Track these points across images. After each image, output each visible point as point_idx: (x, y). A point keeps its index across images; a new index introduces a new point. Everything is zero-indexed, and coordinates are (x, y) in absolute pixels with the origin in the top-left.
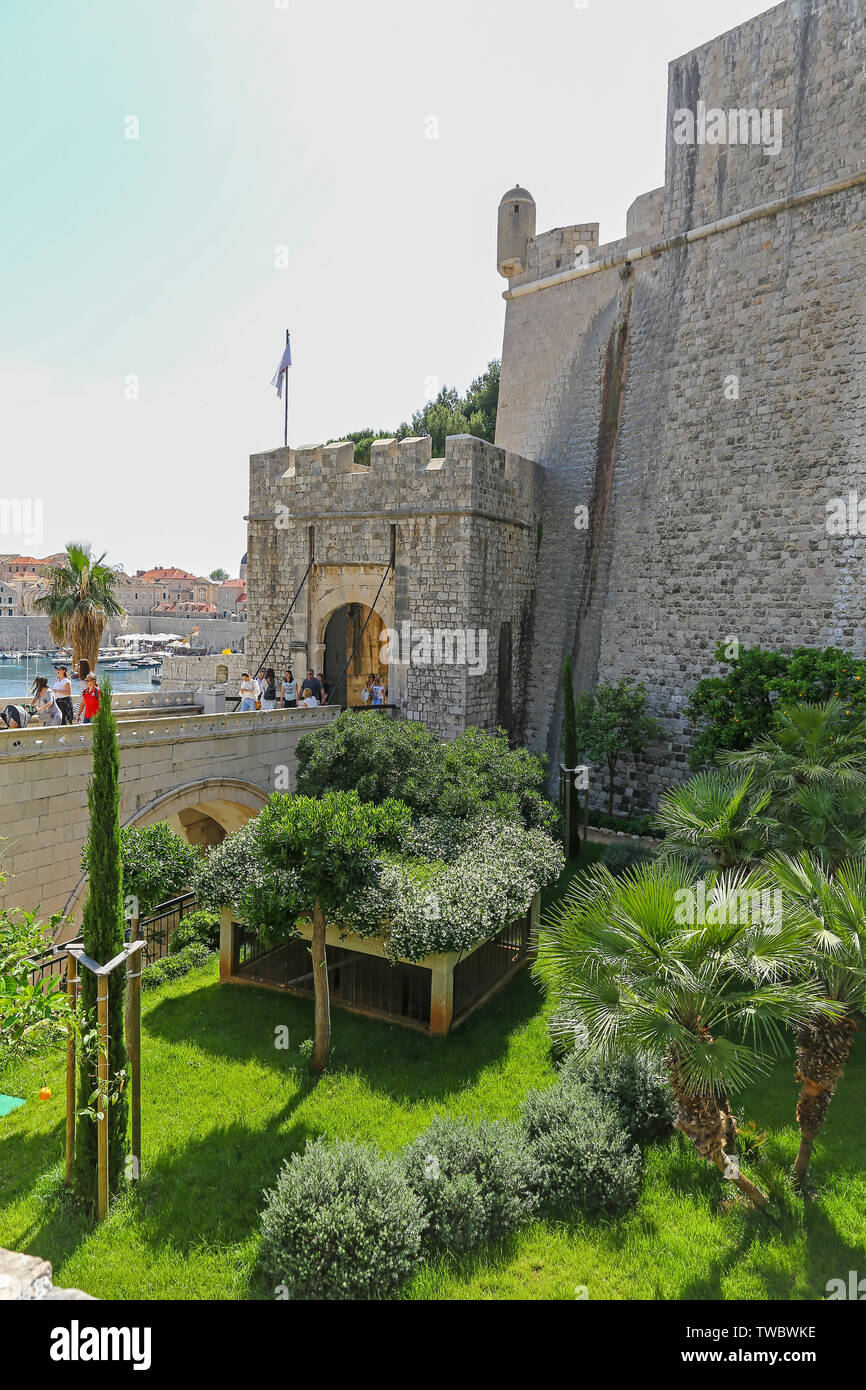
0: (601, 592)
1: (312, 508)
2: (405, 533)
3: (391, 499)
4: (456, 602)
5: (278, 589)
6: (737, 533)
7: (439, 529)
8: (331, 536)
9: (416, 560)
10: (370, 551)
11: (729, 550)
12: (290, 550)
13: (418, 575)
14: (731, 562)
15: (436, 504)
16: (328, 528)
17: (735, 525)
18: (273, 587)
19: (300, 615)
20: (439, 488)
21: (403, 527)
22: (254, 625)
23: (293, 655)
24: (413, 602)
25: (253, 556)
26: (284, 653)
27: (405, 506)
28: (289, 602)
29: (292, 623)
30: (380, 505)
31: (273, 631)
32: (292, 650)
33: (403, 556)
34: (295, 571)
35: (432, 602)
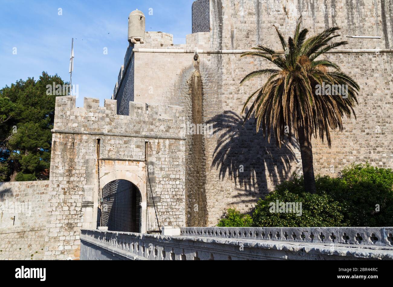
1: (98, 130)
2: (153, 146)
3: (146, 130)
4: (179, 179)
5: (74, 172)
6: (259, 156)
7: (170, 145)
8: (111, 145)
9: (159, 159)
10: (134, 154)
11: (257, 161)
12: (83, 151)
13: (160, 166)
14: (258, 166)
15: (168, 135)
16: (109, 140)
17: (258, 153)
18: (70, 171)
19: (89, 186)
20: (170, 128)
21: (152, 143)
22: (54, 193)
23: (83, 209)
24: (157, 179)
25: (56, 153)
26: (77, 209)
27: (153, 134)
28: (82, 179)
29: (83, 191)
30: (139, 132)
31: (69, 197)
32: (83, 206)
33: (152, 157)
34: (87, 162)
35: (167, 179)
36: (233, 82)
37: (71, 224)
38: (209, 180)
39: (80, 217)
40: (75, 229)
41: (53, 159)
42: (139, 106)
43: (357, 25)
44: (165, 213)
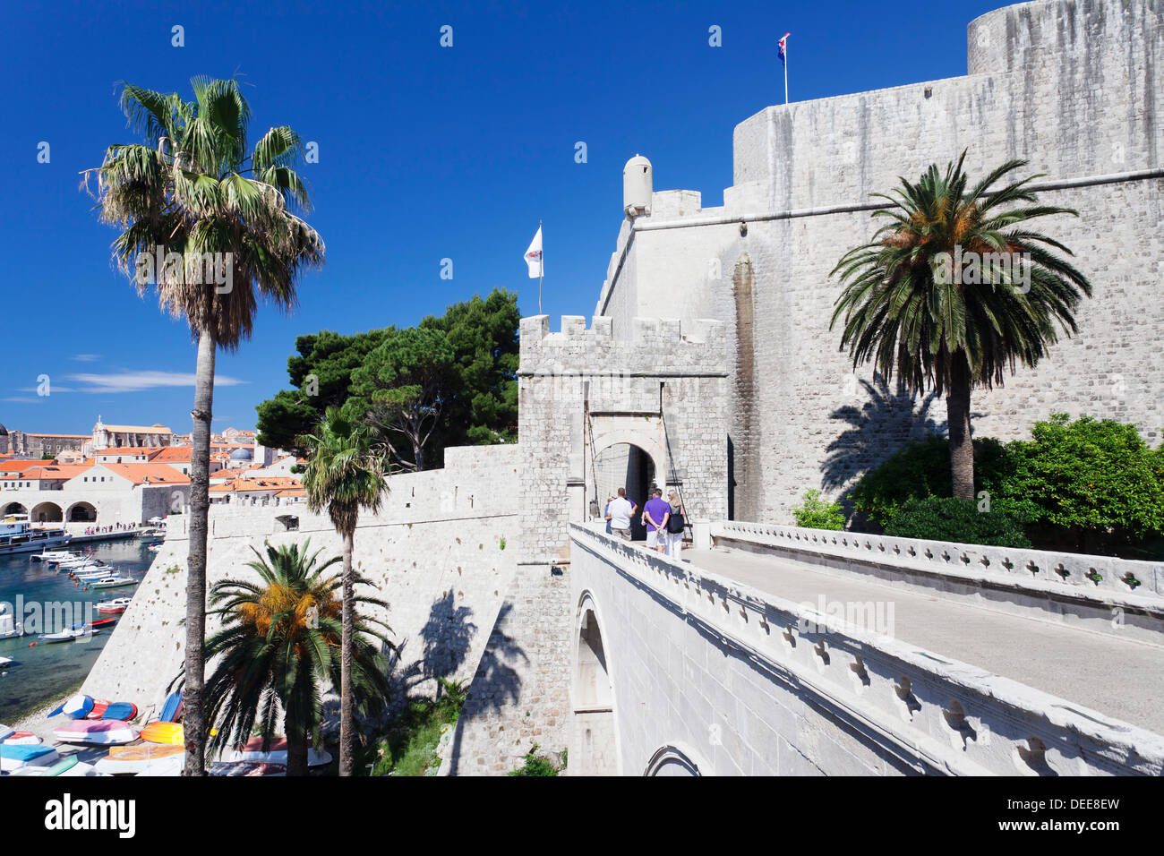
0: (755, 435)
1: (586, 368)
2: (672, 389)
3: (660, 363)
4: (717, 441)
5: (552, 433)
7: (701, 387)
9: (683, 410)
10: (642, 403)
13: (685, 421)
15: (698, 370)
18: (547, 432)
19: (577, 455)
20: (700, 357)
21: (671, 384)
23: (570, 489)
24: (681, 442)
25: (526, 406)
26: (560, 488)
27: (672, 370)
28: (565, 444)
29: (567, 462)
30: (650, 367)
31: (548, 471)
32: (568, 485)
33: (673, 406)
34: (570, 418)
35: (697, 441)
36: (810, 268)
37: (553, 511)
38: (767, 440)
39: (566, 500)
40: (559, 517)
41: (522, 415)
42: (649, 325)
43: (1082, 126)
44: (695, 496)
